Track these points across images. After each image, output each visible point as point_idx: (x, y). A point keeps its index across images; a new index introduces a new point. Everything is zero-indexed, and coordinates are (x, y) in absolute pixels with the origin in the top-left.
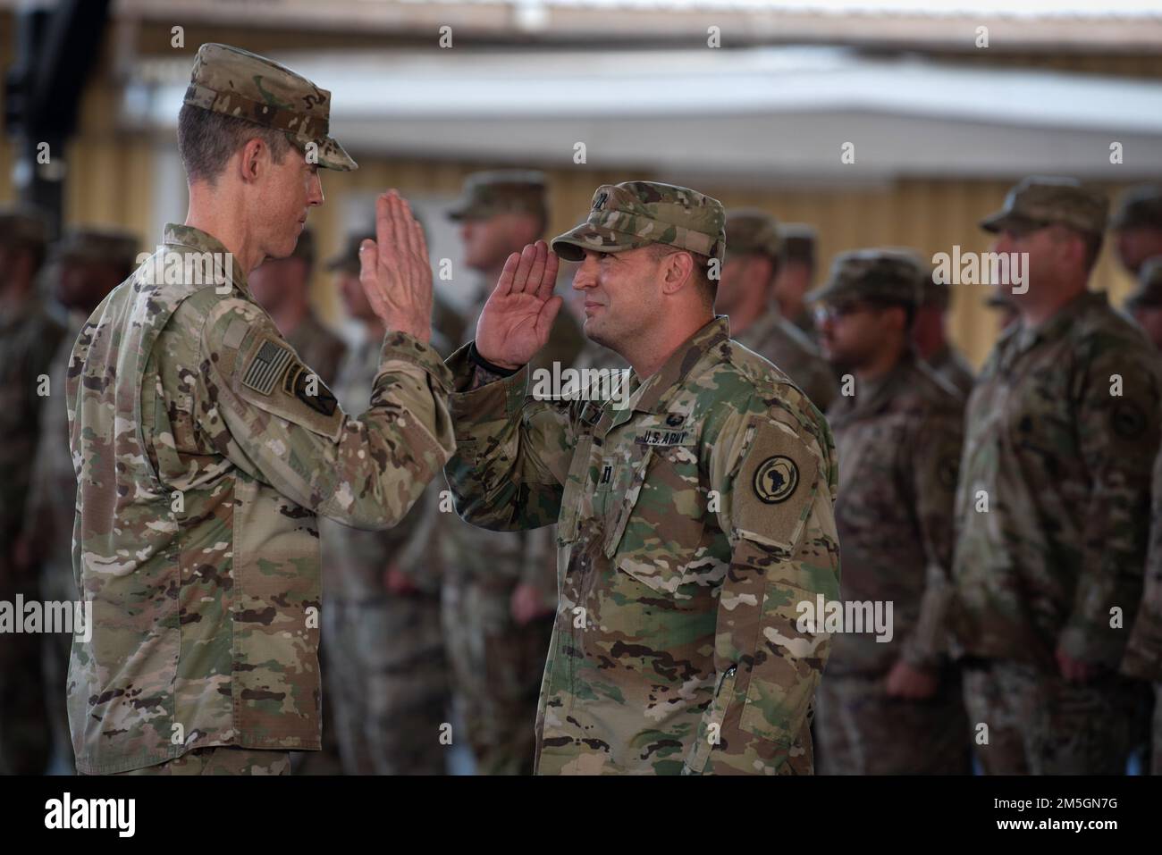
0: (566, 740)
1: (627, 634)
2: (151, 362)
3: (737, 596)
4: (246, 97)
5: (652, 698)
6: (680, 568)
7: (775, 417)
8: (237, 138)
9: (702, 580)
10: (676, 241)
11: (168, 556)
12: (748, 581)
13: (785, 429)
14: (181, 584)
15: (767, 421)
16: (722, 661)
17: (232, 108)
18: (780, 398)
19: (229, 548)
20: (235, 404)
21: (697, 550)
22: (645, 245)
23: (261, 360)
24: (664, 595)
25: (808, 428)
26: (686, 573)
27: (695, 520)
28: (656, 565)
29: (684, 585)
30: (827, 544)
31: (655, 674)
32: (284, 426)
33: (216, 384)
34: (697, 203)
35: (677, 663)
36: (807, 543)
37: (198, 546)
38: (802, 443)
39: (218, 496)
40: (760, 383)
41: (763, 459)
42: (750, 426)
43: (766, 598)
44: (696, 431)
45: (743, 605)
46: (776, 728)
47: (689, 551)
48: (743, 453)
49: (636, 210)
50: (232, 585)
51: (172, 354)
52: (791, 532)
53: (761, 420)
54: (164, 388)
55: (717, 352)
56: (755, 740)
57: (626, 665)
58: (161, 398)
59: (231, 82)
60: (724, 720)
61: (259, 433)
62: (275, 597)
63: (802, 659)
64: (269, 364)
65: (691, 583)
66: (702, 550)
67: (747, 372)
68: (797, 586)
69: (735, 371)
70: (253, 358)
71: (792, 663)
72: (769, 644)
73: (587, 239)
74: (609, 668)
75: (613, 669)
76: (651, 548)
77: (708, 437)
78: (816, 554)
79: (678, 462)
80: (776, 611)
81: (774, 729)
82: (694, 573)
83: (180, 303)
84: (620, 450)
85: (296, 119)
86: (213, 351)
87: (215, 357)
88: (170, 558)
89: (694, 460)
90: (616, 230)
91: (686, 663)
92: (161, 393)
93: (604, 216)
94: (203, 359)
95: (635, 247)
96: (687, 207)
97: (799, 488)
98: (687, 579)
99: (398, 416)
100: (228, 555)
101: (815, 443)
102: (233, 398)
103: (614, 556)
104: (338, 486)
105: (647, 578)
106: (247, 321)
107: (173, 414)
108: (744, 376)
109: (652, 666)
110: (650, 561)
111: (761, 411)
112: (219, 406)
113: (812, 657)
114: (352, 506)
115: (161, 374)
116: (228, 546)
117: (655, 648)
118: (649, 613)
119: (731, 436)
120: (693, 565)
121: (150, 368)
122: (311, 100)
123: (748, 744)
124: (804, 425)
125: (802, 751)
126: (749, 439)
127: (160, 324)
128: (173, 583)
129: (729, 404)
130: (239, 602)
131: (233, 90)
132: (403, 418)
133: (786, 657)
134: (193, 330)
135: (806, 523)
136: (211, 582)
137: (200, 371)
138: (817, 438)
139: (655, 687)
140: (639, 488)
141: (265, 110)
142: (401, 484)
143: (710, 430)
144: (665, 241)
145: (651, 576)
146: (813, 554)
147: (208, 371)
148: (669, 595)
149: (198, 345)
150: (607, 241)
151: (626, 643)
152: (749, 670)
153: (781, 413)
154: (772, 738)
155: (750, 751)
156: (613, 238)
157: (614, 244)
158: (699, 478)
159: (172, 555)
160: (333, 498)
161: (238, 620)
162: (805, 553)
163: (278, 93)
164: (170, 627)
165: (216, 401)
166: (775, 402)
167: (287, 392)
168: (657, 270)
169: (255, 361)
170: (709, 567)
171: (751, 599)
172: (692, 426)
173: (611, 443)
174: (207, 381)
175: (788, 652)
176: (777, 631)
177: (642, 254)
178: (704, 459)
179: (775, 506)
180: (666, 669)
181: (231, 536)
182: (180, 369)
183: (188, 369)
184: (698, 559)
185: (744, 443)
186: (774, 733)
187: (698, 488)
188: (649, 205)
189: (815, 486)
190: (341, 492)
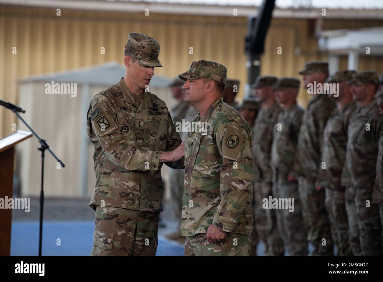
0: (186, 218)
1: (199, 187)
3: (224, 174)
5: (207, 204)
6: (211, 168)
7: (232, 124)
9: (217, 170)
10: (211, 77)
12: (227, 170)
13: (235, 127)
15: (230, 126)
16: (222, 191)
18: (234, 119)
21: (215, 163)
22: (202, 78)
23: (94, 111)
24: (207, 175)
25: (242, 127)
26: (212, 169)
27: (213, 154)
28: (205, 168)
29: (212, 172)
30: (248, 158)
31: (207, 197)
34: (218, 67)
35: (213, 194)
36: (242, 158)
38: (240, 131)
40: (228, 115)
41: (229, 136)
42: (225, 127)
43: (232, 174)
44: (211, 131)
45: (226, 176)
46: (236, 209)
47: (213, 163)
48: (224, 135)
49: (200, 68)
52: (237, 156)
53: (228, 125)
55: (218, 107)
56: (230, 213)
57: (200, 196)
60: (222, 208)
62: (112, 169)
63: (242, 190)
65: (214, 171)
66: (216, 163)
67: (225, 112)
68: (240, 170)
69: (222, 112)
71: (239, 191)
72: (233, 186)
73: (186, 76)
74: (195, 197)
75: (196, 197)
76: (203, 163)
77: (215, 131)
78: (245, 161)
79: (208, 139)
80: (235, 177)
81: (235, 209)
82: (215, 169)
84: (195, 137)
89: (212, 138)
90: (194, 74)
91: (215, 194)
93: (192, 69)
95: (199, 78)
96: (214, 68)
97: (239, 144)
98: (213, 171)
101: (244, 131)
103: (194, 166)
105: (202, 171)
106: (98, 101)
108: (224, 114)
109: (206, 195)
110: (202, 167)
111: (228, 123)
113: (245, 189)
117: (206, 190)
118: (204, 181)
119: (220, 131)
120: (214, 167)
122: (140, 47)
123: (228, 214)
124: (241, 126)
125: (250, 215)
126: (225, 131)
129: (220, 122)
130: (104, 170)
133: (238, 190)
135: (242, 153)
138: (245, 129)
139: (208, 201)
140: (198, 147)
141: (131, 49)
143: (215, 129)
144: (208, 77)
145: (204, 171)
146: (244, 161)
148: (208, 175)
150: (191, 77)
151: (199, 190)
152: (228, 194)
153: (234, 123)
154: (235, 212)
155: (229, 216)
156: (193, 76)
157: (193, 77)
158: (214, 143)
162: (242, 161)
163: (133, 45)
166: (232, 120)
168: (205, 85)
170: (219, 167)
171: (228, 174)
172: (211, 129)
173: (193, 135)
175: (238, 188)
176: (235, 183)
177: (201, 81)
178: (214, 137)
179: (233, 149)
180: (210, 196)
184: (215, 165)
185: (224, 132)
186: (235, 210)
187: (214, 146)
188: (204, 67)
189: (244, 142)
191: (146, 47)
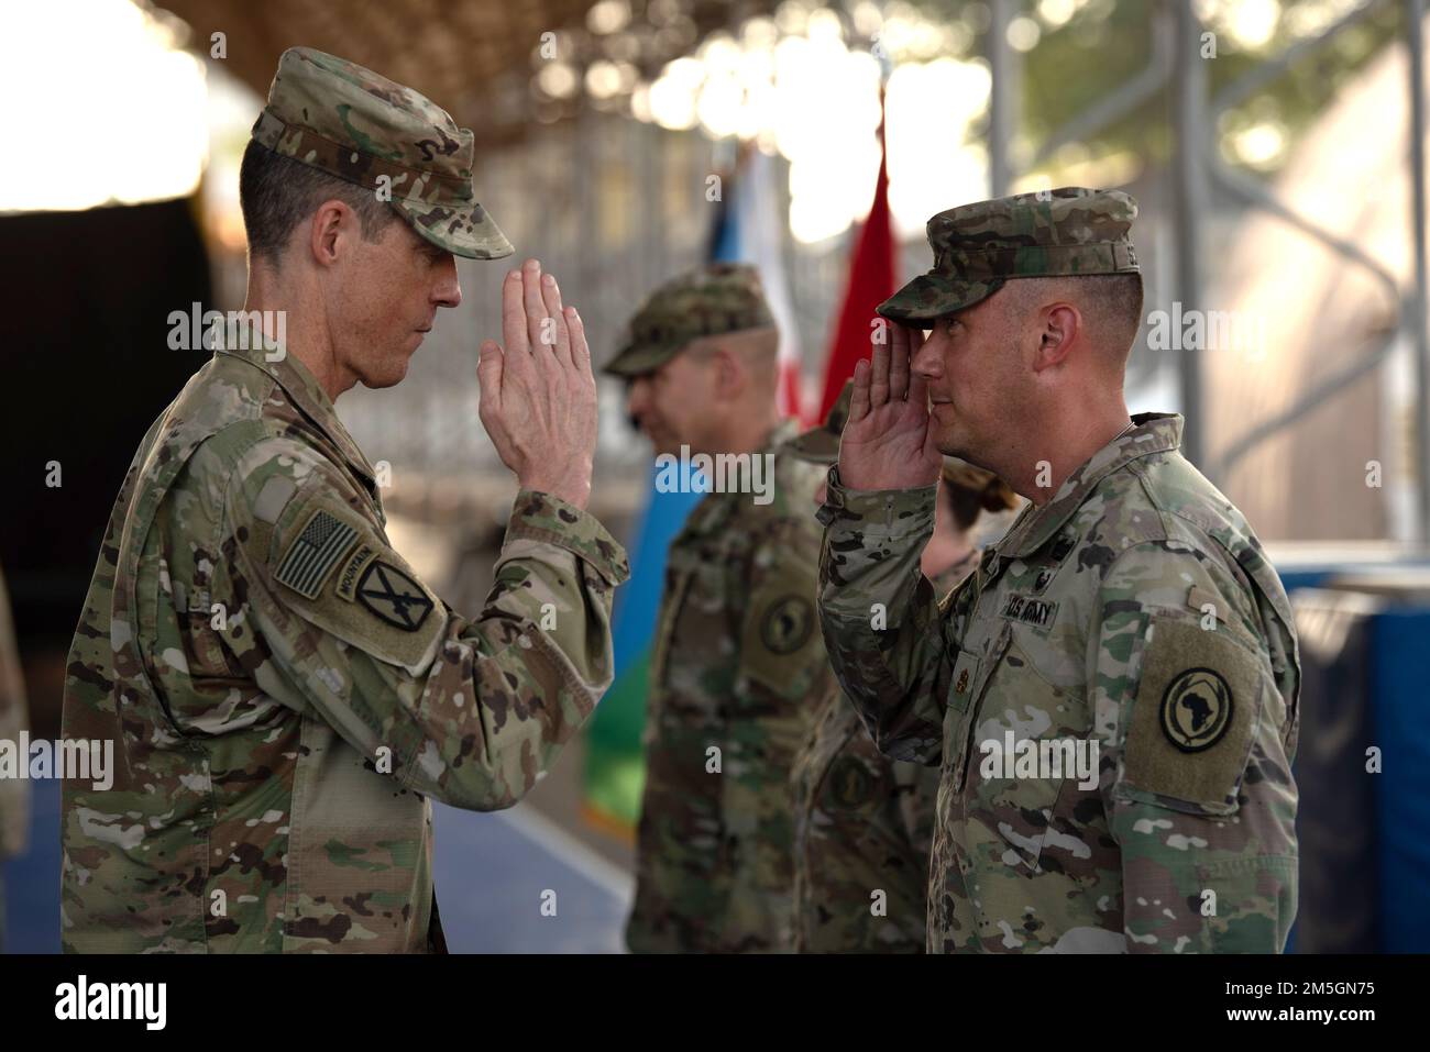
2: (153, 538)
4: (327, 136)
8: (308, 197)
11: (194, 829)
14: (209, 874)
17: (304, 150)
19: (285, 820)
20: (271, 608)
23: (307, 542)
32: (341, 648)
33: (245, 575)
37: (242, 815)
39: (276, 741)
50: (284, 877)
51: (183, 526)
54: (172, 578)
58: (167, 594)
59: (305, 111)
61: (308, 655)
62: (351, 899)
64: (318, 549)
70: (296, 540)
83: (197, 446)
85: (405, 175)
86: (241, 524)
87: (242, 533)
88: (197, 832)
92: (167, 587)
94: (226, 536)
99: (519, 632)
100: (284, 830)
102: (269, 600)
104: (423, 746)
106: (294, 479)
107: (184, 621)
112: (250, 609)
114: (444, 777)
115: (168, 556)
116: (282, 818)
121: (150, 547)
122: (430, 148)
127: (166, 480)
128: (198, 871)
130: (294, 905)
131: (305, 122)
132: (527, 634)
134: (213, 490)
136: (255, 872)
137: (221, 553)
141: (354, 158)
142: (526, 745)
147: (233, 554)
149: (221, 513)
159: (203, 827)
160: (415, 763)
161: (290, 933)
163: (375, 134)
164: (191, 940)
165: (246, 600)
167: (342, 595)
169: (298, 542)
174: (232, 569)
181: (289, 801)
182: (194, 548)
183: (206, 550)
190: (427, 755)
191: (461, 145)
